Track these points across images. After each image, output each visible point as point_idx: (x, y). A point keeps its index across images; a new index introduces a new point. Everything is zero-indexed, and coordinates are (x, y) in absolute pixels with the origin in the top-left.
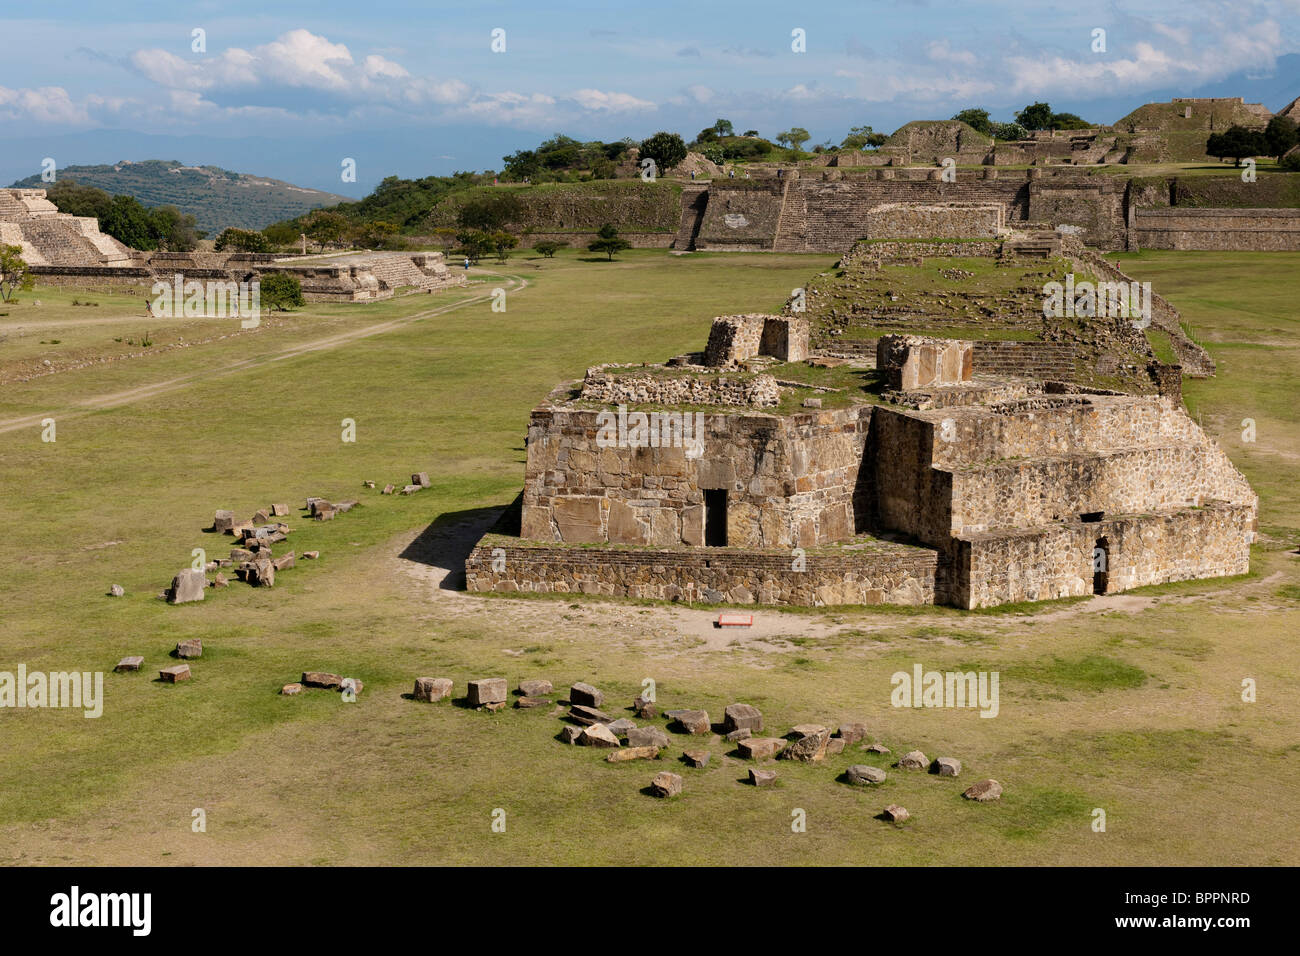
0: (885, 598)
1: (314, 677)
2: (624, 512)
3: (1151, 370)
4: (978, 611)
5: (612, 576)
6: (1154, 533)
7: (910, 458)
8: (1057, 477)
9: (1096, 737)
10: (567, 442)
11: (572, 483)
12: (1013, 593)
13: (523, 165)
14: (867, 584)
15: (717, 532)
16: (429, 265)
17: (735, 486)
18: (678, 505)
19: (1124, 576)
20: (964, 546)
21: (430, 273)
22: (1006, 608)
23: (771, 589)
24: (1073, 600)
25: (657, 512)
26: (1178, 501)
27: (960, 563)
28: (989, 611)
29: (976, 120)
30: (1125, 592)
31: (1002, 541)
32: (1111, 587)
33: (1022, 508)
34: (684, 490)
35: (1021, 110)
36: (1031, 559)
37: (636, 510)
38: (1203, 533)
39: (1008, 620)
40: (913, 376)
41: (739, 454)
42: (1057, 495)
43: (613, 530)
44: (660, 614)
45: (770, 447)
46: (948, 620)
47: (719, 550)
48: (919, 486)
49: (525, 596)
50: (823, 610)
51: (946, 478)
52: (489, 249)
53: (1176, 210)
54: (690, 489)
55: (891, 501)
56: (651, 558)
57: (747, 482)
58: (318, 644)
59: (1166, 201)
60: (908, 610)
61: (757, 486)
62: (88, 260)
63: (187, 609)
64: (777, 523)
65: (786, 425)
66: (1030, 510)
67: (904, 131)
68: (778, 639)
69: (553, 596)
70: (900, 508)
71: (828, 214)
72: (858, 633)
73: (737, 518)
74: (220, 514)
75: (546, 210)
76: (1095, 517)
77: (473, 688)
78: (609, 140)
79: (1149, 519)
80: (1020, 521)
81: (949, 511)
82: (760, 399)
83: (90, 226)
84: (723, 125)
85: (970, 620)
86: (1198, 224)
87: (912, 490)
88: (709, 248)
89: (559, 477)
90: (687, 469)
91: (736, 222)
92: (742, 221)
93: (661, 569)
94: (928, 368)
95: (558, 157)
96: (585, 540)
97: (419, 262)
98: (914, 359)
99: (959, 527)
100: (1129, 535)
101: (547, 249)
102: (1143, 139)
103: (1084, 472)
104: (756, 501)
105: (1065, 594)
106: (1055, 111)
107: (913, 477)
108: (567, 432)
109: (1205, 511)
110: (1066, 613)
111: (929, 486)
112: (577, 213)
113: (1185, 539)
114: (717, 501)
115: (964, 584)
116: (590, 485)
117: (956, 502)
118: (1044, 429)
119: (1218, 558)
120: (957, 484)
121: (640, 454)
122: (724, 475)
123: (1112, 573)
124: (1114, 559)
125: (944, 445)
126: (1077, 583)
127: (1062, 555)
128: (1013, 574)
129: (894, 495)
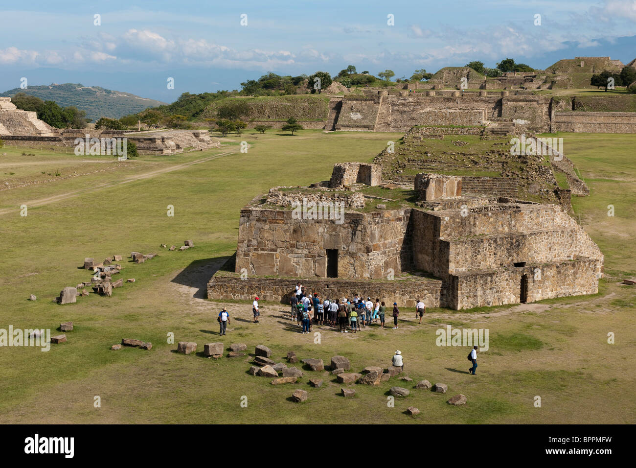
1: (128, 341)
2: (287, 260)
3: (556, 192)
4: (462, 311)
5: (280, 292)
6: (551, 272)
7: (429, 234)
8: (502, 245)
9: (516, 374)
10: (258, 225)
11: (261, 245)
12: (480, 302)
13: (250, 87)
14: (407, 297)
15: (333, 270)
16: (201, 137)
17: (342, 248)
18: (313, 257)
19: (536, 294)
20: (455, 279)
21: (202, 141)
22: (476, 310)
24: (509, 306)
25: (303, 260)
26: (563, 257)
27: (453, 287)
28: (467, 311)
29: (477, 66)
30: (536, 302)
31: (474, 276)
32: (529, 300)
33: (485, 260)
34: (316, 249)
35: (500, 62)
36: (489, 286)
37: (293, 260)
38: (575, 273)
39: (476, 316)
40: (431, 194)
41: (344, 232)
42: (502, 253)
43: (281, 269)
45: (359, 228)
46: (447, 315)
47: (334, 279)
48: (433, 249)
49: (237, 302)
51: (446, 245)
52: (232, 129)
53: (575, 113)
54: (319, 249)
55: (420, 256)
57: (348, 246)
59: (570, 108)
61: (353, 248)
62: (30, 133)
63: (67, 307)
64: (362, 266)
65: (367, 217)
66: (489, 261)
67: (441, 72)
70: (424, 259)
71: (402, 113)
73: (343, 263)
74: (87, 260)
75: (261, 110)
76: (519, 265)
77: (207, 347)
79: (548, 266)
80: (483, 266)
81: (448, 261)
82: (355, 204)
83: (32, 116)
84: (351, 68)
85: (457, 315)
86: (586, 120)
87: (430, 251)
88: (342, 129)
89: (254, 242)
90: (318, 238)
91: (356, 116)
92: (359, 116)
94: (439, 189)
95: (269, 83)
96: (267, 274)
97: (196, 135)
98: (432, 185)
99: (453, 269)
101: (261, 129)
102: (560, 77)
103: (516, 242)
104: (352, 255)
105: (506, 303)
106: (517, 63)
107: (430, 244)
108: (258, 220)
109: (577, 262)
111: (438, 248)
112: (277, 112)
113: (566, 276)
114: (333, 255)
115: (455, 297)
116: (270, 246)
117: (452, 257)
118: (496, 220)
119: (583, 286)
120: (452, 247)
121: (295, 231)
122: (336, 242)
123: (529, 293)
124: (530, 285)
125: (446, 227)
126: (512, 297)
127: (504, 283)
128: (480, 292)
129: (421, 253)
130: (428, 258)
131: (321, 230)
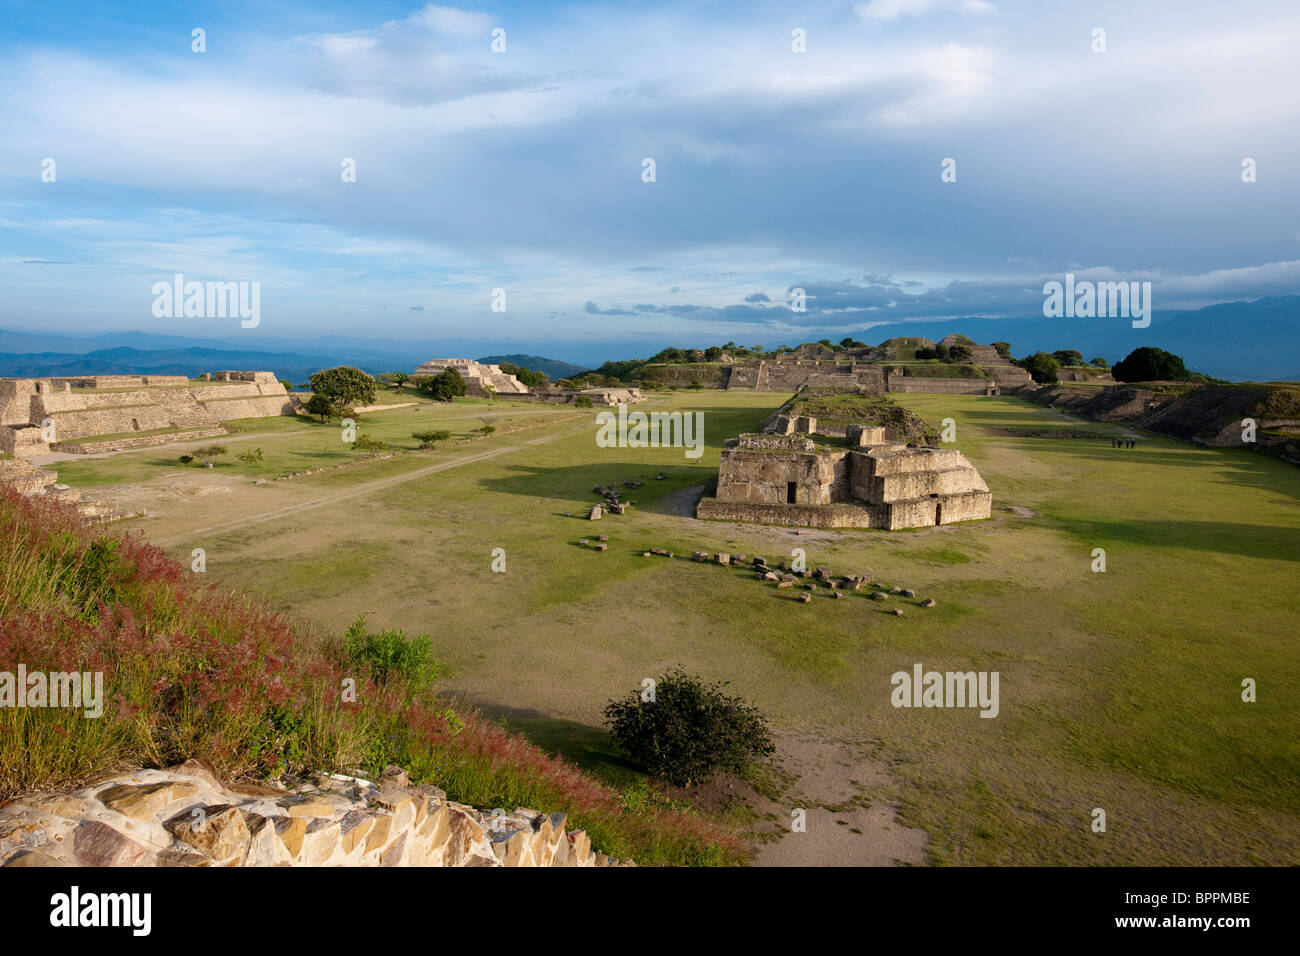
0: (858, 525)
1: (654, 550)
2: (756, 490)
3: (926, 438)
4: (894, 530)
5: (753, 514)
6: (958, 502)
7: (865, 472)
8: (922, 480)
9: (961, 582)
10: (735, 463)
11: (736, 478)
12: (907, 524)
13: (660, 358)
14: (852, 519)
15: (792, 498)
16: (635, 393)
17: (800, 481)
18: (777, 487)
19: (946, 518)
20: (888, 507)
21: (635, 397)
22: (905, 530)
23: (815, 521)
24: (928, 527)
25: (769, 490)
26: (965, 490)
27: (887, 512)
28: (898, 531)
29: (826, 343)
30: (947, 524)
31: (903, 503)
32: (942, 523)
33: (909, 492)
34: (780, 482)
35: (842, 340)
36: (914, 511)
37: (761, 491)
38: (974, 502)
39: (904, 534)
40: (864, 442)
41: (801, 469)
42: (921, 486)
43: (752, 496)
44: (773, 529)
45: (813, 466)
46: (883, 534)
47: (793, 505)
48: (870, 482)
49: (719, 521)
50: (835, 529)
51: (881, 480)
52: (653, 387)
53: (906, 378)
54: (782, 482)
55: (857, 488)
56: (769, 507)
57: (805, 479)
58: (648, 537)
59: (902, 374)
60: (866, 530)
61: (808, 481)
62: (513, 390)
63: (596, 522)
64: (816, 495)
65: (820, 458)
66: (912, 493)
67: (799, 347)
68: (822, 540)
69: (730, 521)
70: (861, 491)
71: (776, 377)
72: (852, 539)
73: (800, 493)
74: (596, 485)
75: (671, 373)
76: (934, 496)
77: (717, 557)
78: (688, 349)
79: (955, 496)
80: (908, 497)
81: (883, 493)
82: (807, 448)
83: (513, 378)
84: (731, 344)
85: (892, 534)
86: (913, 383)
87: (866, 484)
88: (732, 389)
89: (731, 476)
90: (781, 473)
91: (742, 379)
92: (745, 379)
93: (772, 512)
94: (869, 438)
95: (671, 354)
96: (741, 500)
97: (631, 392)
98: (865, 433)
99: (887, 498)
100: (949, 502)
101: (673, 388)
102: (889, 351)
103: (931, 477)
104: (808, 487)
105: (925, 525)
106: (854, 341)
107: (867, 479)
108: (735, 459)
109: (975, 492)
110: (928, 532)
111: (874, 483)
112: (684, 376)
113: (968, 504)
114: (792, 487)
115: (889, 520)
116: (744, 479)
117: (886, 489)
118: (916, 461)
119: (980, 512)
120: (886, 481)
121: (763, 468)
122: (795, 477)
123: (942, 517)
124: (943, 512)
125: (880, 467)
126: (930, 521)
127: (925, 510)
128: (907, 517)
129: (859, 486)
130: (863, 490)
131: (783, 467)
